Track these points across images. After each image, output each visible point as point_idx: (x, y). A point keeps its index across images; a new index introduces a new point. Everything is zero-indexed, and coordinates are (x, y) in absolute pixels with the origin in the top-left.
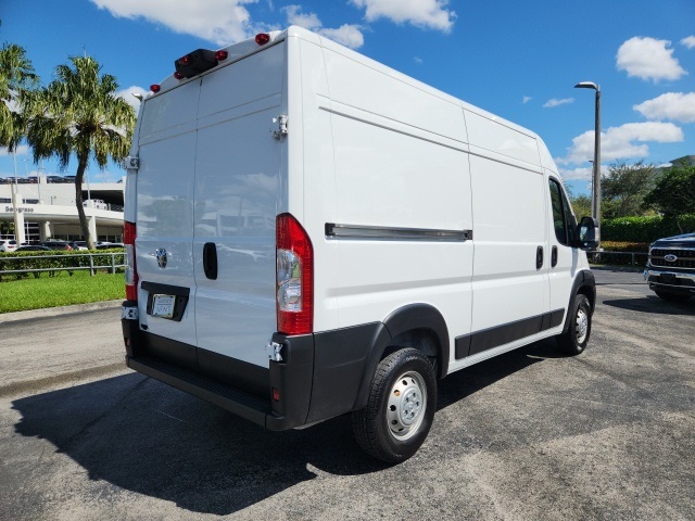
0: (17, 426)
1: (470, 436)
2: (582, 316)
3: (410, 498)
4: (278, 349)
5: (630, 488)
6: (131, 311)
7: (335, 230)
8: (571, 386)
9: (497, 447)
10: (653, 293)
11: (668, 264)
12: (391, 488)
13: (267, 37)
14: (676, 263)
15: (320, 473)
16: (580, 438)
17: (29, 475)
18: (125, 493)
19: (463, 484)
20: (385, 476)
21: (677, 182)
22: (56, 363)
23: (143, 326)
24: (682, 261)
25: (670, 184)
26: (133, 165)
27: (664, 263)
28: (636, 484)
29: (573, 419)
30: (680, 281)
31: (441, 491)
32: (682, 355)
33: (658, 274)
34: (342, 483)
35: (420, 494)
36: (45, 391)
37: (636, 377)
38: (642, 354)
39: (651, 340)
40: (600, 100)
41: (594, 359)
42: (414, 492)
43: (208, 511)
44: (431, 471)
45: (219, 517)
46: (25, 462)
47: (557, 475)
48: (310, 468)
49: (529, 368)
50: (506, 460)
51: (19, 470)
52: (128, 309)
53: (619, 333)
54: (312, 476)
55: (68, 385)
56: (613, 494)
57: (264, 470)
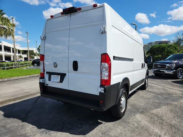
0: (3, 115)
1: (134, 110)
2: (147, 80)
3: (129, 126)
4: (103, 90)
5: (177, 120)
6: (43, 80)
7: (115, 58)
8: (149, 97)
9: (142, 113)
10: (154, 74)
11: (158, 67)
12: (123, 125)
13: (97, 5)
14: (160, 67)
15: (103, 122)
16: (159, 109)
17: (18, 129)
18: (52, 132)
19: (140, 122)
20: (120, 122)
21: (154, 48)
22: (4, 96)
23: (46, 84)
24: (162, 67)
25: (153, 49)
26: (44, 38)
27: (157, 67)
28: (177, 119)
29: (154, 105)
30: (161, 72)
31: (136, 124)
32: (168, 89)
33: (156, 70)
34: (110, 124)
35: (131, 125)
36: (6, 105)
37: (161, 94)
38: (160, 89)
39: (160, 86)
40: (136, 28)
41: (150, 90)
42: (130, 125)
43: (80, 135)
44: (130, 120)
45: (84, 136)
46: (14, 126)
47: (159, 118)
48: (99, 121)
49: (137, 93)
50: (146, 116)
51: (13, 128)
52: (42, 80)
53: (151, 84)
54: (101, 123)
55: (13, 102)
56: (174, 122)
57: (88, 122)
